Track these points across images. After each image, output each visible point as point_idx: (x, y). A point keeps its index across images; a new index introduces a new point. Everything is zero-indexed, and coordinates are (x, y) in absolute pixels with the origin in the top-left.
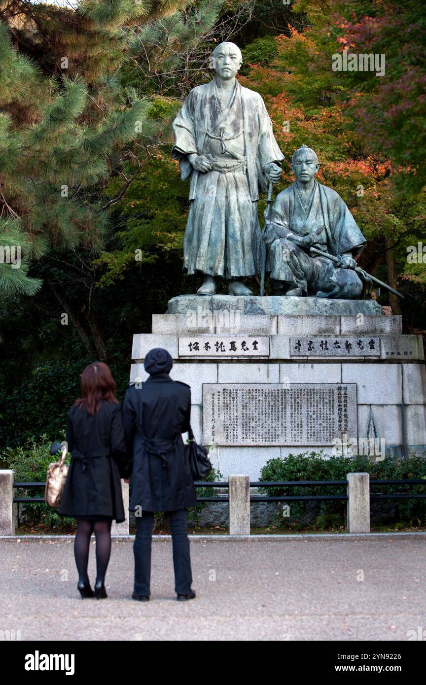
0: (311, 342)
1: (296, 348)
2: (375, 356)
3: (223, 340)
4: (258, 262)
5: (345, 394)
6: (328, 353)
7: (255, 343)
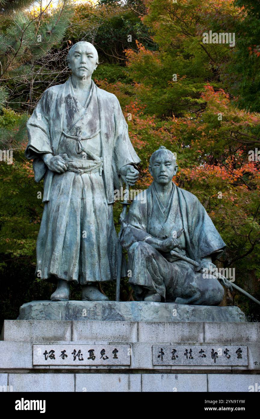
0: (175, 351)
1: (159, 357)
2: (243, 366)
3: (81, 348)
4: (113, 267)
6: (193, 362)
7: (115, 351)
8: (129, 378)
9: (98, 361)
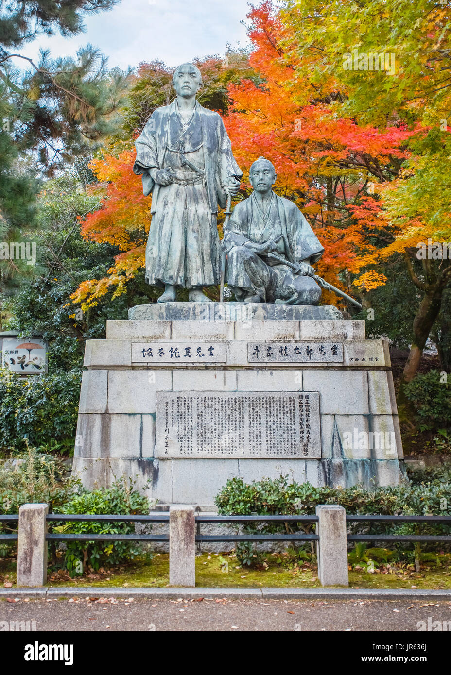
0: (270, 348)
1: (254, 354)
2: (338, 362)
3: (178, 346)
4: (218, 272)
5: (307, 403)
6: (287, 359)
7: (211, 349)
8: (225, 374)
9: (195, 358)
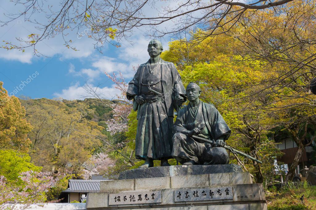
0: (187, 193)
1: (178, 197)
2: (230, 199)
3: (134, 194)
6: (198, 199)
7: (153, 195)
